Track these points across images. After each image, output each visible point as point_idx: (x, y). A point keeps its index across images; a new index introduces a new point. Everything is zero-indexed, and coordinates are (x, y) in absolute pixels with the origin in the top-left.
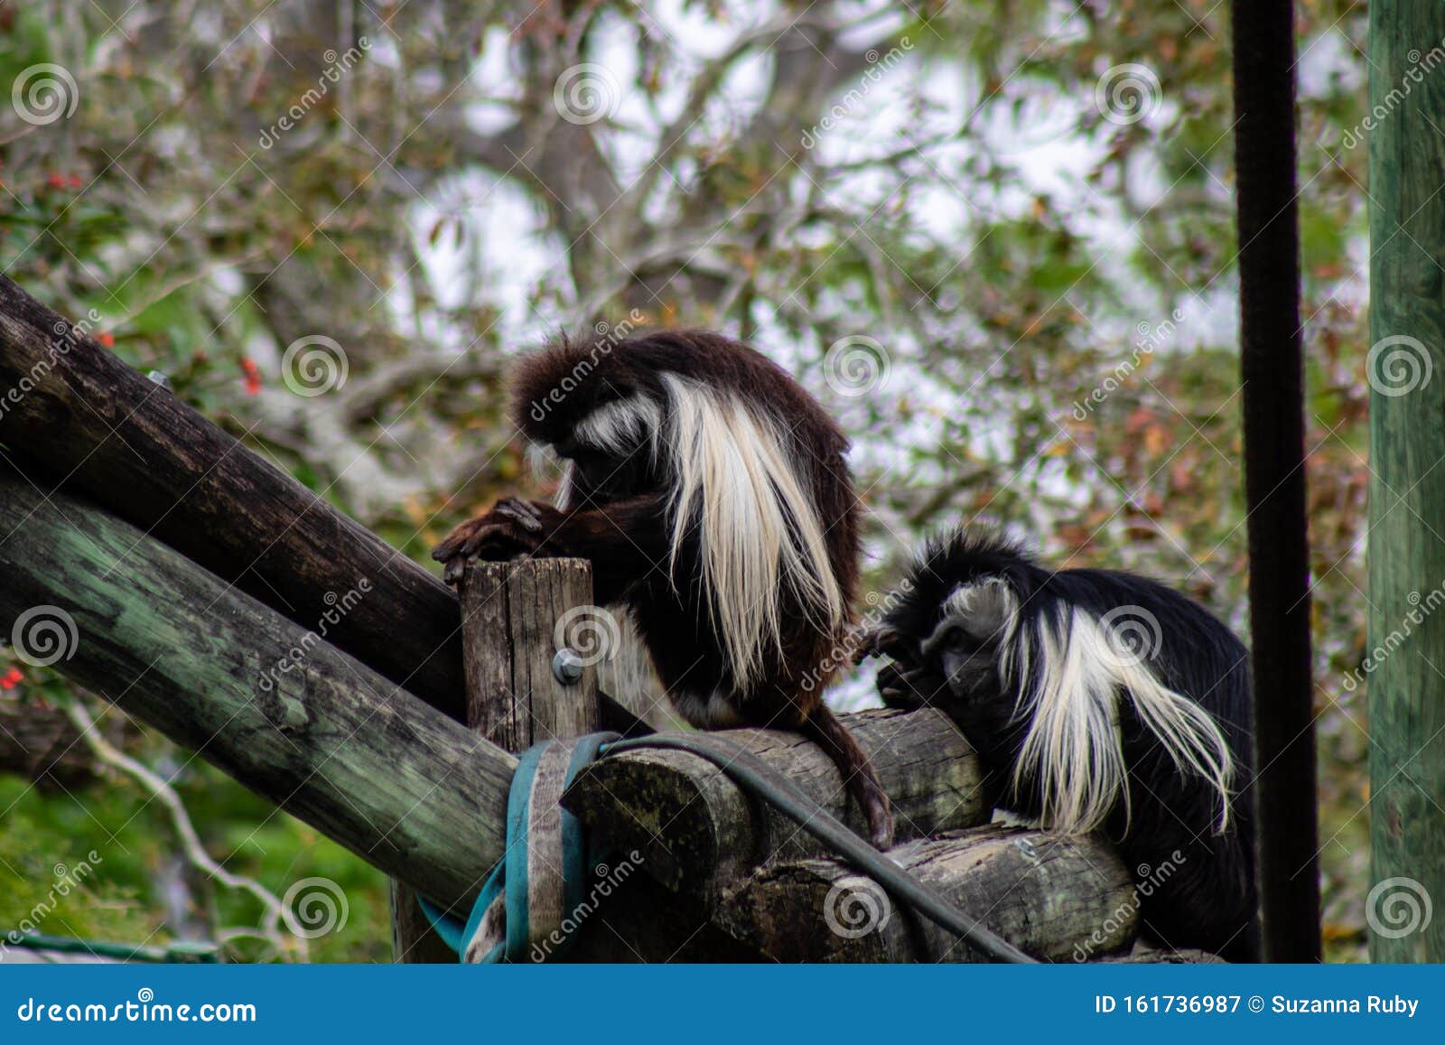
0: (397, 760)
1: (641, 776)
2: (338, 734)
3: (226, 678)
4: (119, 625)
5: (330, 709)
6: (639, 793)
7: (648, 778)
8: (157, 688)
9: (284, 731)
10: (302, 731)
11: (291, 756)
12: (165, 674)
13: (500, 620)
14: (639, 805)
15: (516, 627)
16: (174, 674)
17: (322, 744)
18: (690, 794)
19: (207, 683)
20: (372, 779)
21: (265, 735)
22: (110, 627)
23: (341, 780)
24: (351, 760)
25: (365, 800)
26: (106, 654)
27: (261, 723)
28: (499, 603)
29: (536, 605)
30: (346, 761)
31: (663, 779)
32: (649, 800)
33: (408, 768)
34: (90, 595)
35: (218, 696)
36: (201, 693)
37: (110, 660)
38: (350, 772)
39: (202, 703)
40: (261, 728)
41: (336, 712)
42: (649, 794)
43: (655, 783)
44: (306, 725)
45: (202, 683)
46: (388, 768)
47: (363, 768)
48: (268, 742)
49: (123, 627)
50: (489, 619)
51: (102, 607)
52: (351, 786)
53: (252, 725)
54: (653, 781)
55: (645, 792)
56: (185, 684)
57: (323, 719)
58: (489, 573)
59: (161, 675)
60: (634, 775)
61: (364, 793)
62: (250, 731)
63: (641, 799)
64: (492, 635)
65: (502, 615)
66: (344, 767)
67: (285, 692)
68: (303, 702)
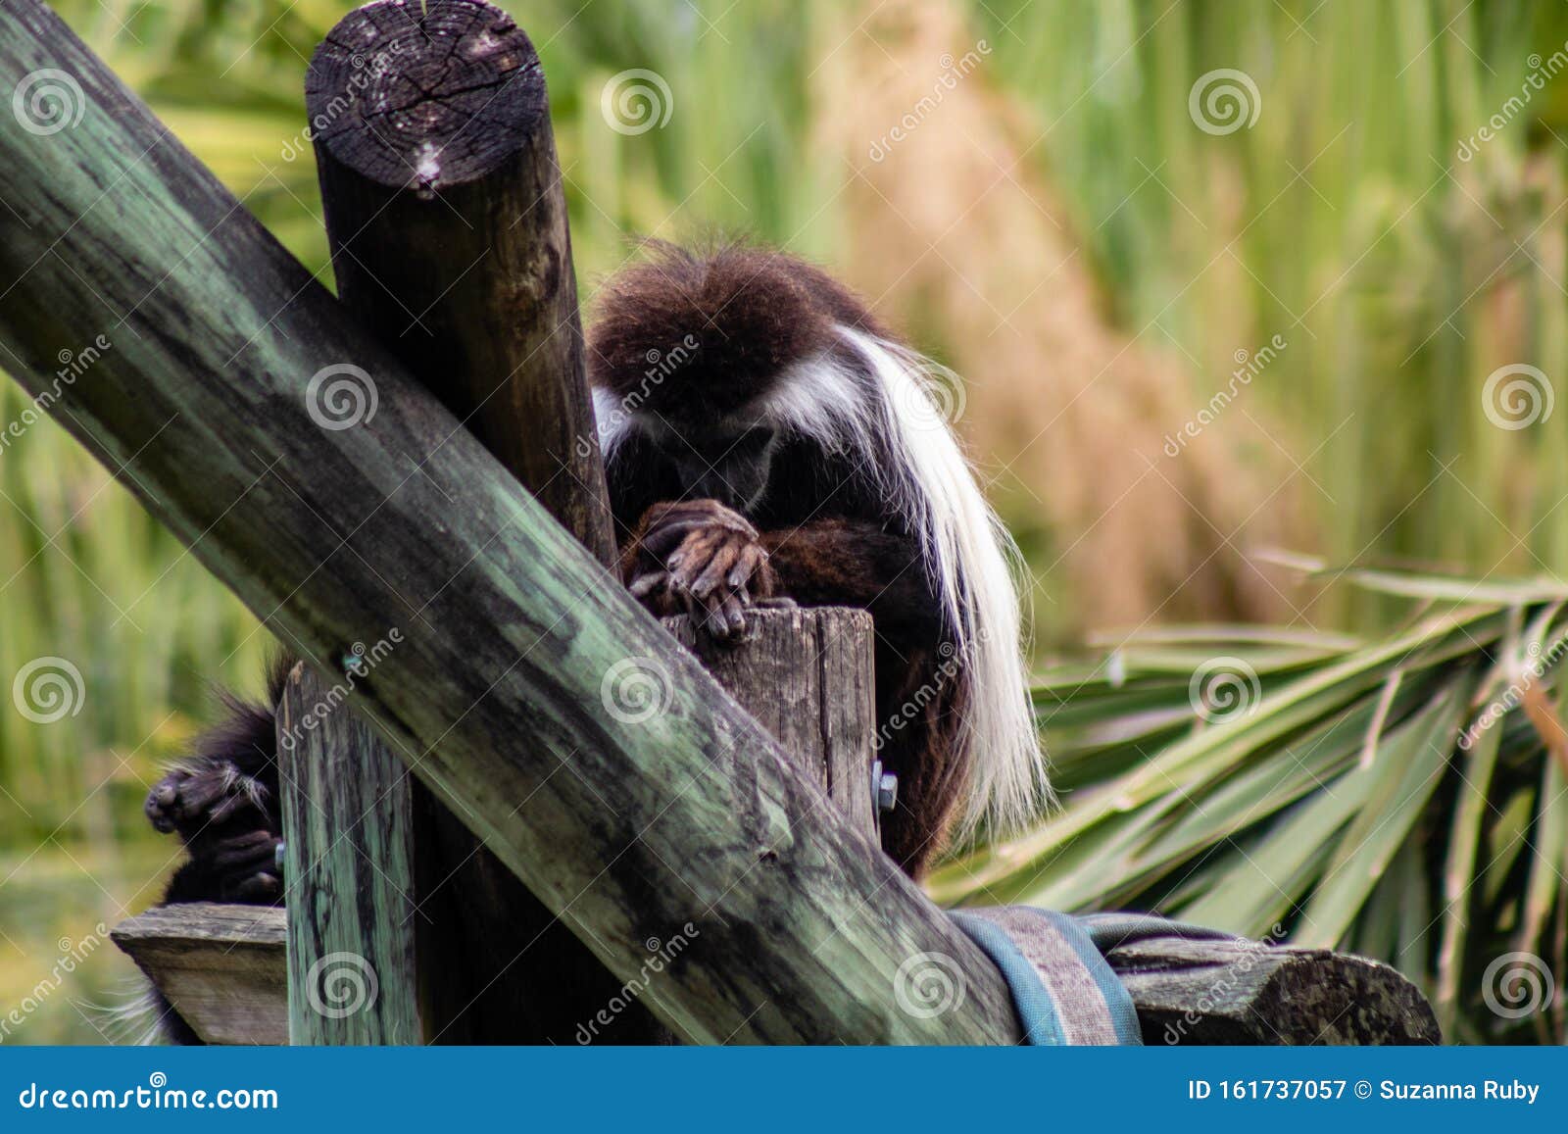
0: (893, 920)
1: (1361, 985)
2: (824, 871)
3: (697, 759)
4: (574, 654)
5: (815, 827)
6: (1354, 1013)
7: (1371, 990)
8: (596, 766)
9: (763, 858)
10: (785, 859)
11: (763, 901)
12: (619, 742)
13: (811, 703)
14: (1351, 1032)
15: (833, 719)
16: (631, 745)
17: (809, 886)
18: (1424, 1023)
19: (673, 764)
20: (864, 950)
21: (732, 859)
22: (560, 656)
23: (823, 947)
24: (840, 914)
25: (848, 983)
26: (538, 699)
27: (735, 840)
28: (811, 675)
29: (857, 686)
30: (836, 918)
31: (1391, 993)
32: (1365, 1025)
33: (906, 936)
34: (541, 598)
35: (685, 788)
36: (663, 782)
37: (541, 712)
38: (839, 936)
39: (657, 797)
40: (733, 848)
41: (821, 833)
42: (1368, 1018)
43: (1379, 997)
44: (792, 851)
45: (666, 765)
46: (884, 933)
47: (855, 931)
48: (737, 873)
49: (579, 657)
50: (792, 702)
51: (555, 621)
52: (834, 958)
53: (720, 844)
54: (1376, 996)
55: (1362, 1012)
56: (643, 763)
57: (809, 842)
58: (796, 625)
59: (612, 743)
60: (1352, 982)
61: (849, 973)
62: (714, 852)
63: (1356, 1025)
64: (797, 727)
65: (814, 695)
66: (831, 925)
67: (766, 793)
68: (786, 811)
